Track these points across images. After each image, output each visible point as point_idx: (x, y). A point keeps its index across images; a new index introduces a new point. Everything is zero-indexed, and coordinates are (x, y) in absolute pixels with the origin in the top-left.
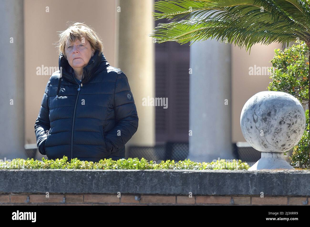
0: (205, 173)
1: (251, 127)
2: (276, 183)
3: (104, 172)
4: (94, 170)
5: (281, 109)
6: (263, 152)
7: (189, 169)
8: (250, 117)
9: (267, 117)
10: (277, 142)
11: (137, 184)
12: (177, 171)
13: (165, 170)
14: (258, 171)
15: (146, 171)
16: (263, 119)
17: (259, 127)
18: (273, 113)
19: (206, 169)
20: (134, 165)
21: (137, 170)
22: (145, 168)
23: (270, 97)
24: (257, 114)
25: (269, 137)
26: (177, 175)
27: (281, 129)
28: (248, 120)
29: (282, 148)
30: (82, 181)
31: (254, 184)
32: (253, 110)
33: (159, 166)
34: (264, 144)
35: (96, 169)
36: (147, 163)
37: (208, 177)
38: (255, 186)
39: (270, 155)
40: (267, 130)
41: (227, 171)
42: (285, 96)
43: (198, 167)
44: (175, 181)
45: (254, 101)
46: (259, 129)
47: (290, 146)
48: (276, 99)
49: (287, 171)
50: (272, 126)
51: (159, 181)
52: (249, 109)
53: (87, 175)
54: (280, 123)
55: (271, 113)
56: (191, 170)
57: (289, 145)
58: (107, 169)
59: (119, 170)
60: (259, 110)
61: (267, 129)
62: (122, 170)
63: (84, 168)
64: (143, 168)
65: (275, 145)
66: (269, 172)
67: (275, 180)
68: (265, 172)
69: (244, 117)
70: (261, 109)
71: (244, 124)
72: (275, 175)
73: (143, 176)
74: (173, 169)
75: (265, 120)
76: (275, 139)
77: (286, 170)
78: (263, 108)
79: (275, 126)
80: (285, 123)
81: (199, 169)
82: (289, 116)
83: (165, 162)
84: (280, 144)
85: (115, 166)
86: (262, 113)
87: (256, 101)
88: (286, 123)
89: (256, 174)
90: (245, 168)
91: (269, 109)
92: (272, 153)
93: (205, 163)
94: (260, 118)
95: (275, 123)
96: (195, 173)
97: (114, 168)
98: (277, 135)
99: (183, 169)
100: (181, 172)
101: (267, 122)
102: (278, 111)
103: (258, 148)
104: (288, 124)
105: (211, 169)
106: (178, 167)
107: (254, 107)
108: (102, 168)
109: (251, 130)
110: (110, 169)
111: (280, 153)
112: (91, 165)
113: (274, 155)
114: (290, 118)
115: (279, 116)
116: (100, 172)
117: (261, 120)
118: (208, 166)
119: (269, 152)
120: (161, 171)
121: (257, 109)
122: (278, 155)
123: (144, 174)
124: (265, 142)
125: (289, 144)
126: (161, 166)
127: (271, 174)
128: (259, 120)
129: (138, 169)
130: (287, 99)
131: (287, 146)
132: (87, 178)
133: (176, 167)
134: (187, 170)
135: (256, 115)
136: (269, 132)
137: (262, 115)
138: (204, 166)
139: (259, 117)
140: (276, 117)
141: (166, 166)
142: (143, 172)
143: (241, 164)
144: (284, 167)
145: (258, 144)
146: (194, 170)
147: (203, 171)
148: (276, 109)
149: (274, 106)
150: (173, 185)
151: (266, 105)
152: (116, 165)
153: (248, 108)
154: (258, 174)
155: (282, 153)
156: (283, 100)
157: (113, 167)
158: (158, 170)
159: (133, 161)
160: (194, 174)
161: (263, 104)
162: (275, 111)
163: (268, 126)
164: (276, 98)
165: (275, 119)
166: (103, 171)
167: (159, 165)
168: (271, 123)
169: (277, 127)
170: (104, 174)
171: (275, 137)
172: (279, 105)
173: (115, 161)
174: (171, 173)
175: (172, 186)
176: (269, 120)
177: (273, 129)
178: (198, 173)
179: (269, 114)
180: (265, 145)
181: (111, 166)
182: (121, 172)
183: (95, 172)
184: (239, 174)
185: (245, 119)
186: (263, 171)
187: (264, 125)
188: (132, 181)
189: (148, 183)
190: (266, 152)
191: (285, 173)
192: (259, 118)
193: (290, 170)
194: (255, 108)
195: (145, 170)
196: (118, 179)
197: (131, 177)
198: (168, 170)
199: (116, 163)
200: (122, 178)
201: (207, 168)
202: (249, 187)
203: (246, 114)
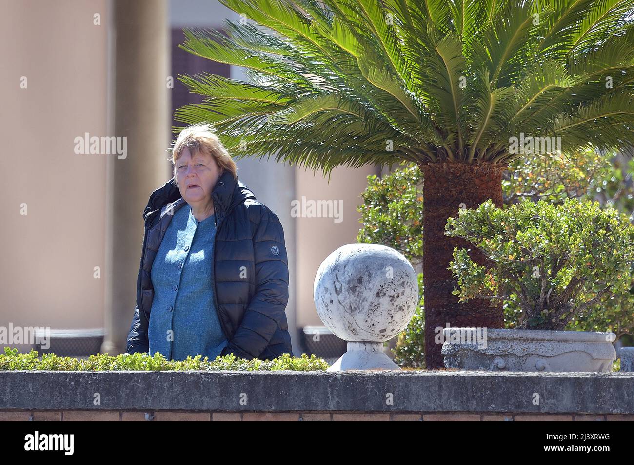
0: (258, 376)
1: (332, 302)
2: (371, 391)
3: (94, 374)
4: (80, 372)
5: (379, 273)
6: (350, 342)
7: (231, 369)
8: (329, 285)
9: (357, 285)
10: (373, 325)
11: (148, 394)
12: (212, 372)
13: (192, 371)
14: (343, 371)
15: (162, 373)
16: (351, 289)
17: (344, 302)
18: (365, 278)
19: (259, 369)
20: (144, 363)
21: (147, 371)
22: (161, 368)
23: (362, 252)
24: (340, 280)
25: (360, 318)
26: (212, 378)
27: (379, 304)
28: (326, 289)
29: (381, 334)
30: (60, 389)
31: (336, 393)
32: (334, 273)
33: (183, 365)
34: (351, 329)
35: (82, 370)
36: (165, 359)
37: (262, 382)
38: (337, 397)
39: (362, 347)
40: (356, 307)
41: (293, 373)
42: (386, 251)
43: (245, 366)
44: (209, 389)
45: (336, 260)
46: (343, 304)
47: (394, 332)
48: (371, 256)
49: (389, 372)
50: (365, 299)
51: (183, 388)
52: (327, 273)
53: (68, 380)
54: (378, 295)
55: (363, 279)
56: (234, 371)
57: (393, 330)
58: (100, 370)
59: (119, 372)
60: (343, 274)
61: (356, 304)
62: (123, 372)
63: (63, 369)
64: (157, 369)
65: (369, 330)
66: (360, 374)
67: (370, 386)
68: (354, 374)
69: (319, 286)
70: (346, 273)
71: (320, 297)
72: (370, 378)
73: (158, 382)
74: (205, 369)
75: (353, 289)
76: (369, 320)
77: (387, 371)
78: (350, 270)
79: (370, 300)
80: (385, 294)
81: (247, 369)
82: (392, 282)
83: (193, 358)
84: (377, 330)
85: (113, 365)
86: (348, 279)
87: (339, 260)
88: (387, 295)
89: (339, 378)
90: (321, 367)
91: (360, 272)
92: (364, 342)
93: (257, 359)
94: (345, 286)
95: (369, 294)
96: (241, 375)
97: (111, 369)
98: (372, 314)
99: (221, 369)
100: (219, 375)
101: (356, 294)
102: (373, 275)
103: (343, 335)
104: (391, 296)
105: (267, 370)
106: (215, 367)
107: (335, 268)
108: (92, 368)
109: (331, 306)
110: (106, 369)
111: (378, 343)
112: (74, 363)
113: (368, 346)
114: (393, 287)
115: (376, 283)
116: (89, 375)
117: (347, 290)
118: (262, 364)
119: (360, 342)
120: (186, 372)
121: (340, 273)
122: (375, 346)
123: (158, 377)
124: (354, 326)
125: (391, 328)
126: (186, 365)
127: (363, 377)
128: (344, 290)
129: (150, 370)
130: (389, 256)
131: (388, 332)
132: (68, 384)
133: (210, 367)
134: (230, 372)
135: (338, 281)
136: (359, 309)
137: (349, 282)
138: (256, 364)
139: (344, 284)
140: (371, 286)
141: (195, 364)
142: (157, 374)
143: (315, 361)
144: (384, 366)
145: (343, 329)
146: (239, 372)
147: (255, 372)
148: (371, 271)
149: (367, 267)
150: (206, 395)
151: (355, 264)
152: (114, 363)
153: (327, 271)
154: (342, 377)
155: (381, 343)
156: (383, 258)
157: (109, 367)
158: (182, 371)
159: (142, 357)
160: (239, 377)
161: (351, 264)
162: (370, 275)
163: (358, 300)
164: (372, 254)
165: (369, 289)
166: (94, 372)
167: (184, 363)
168: (363, 294)
169: (373, 301)
170: (95, 378)
171: (369, 317)
172: (375, 266)
173: (114, 358)
174: (203, 376)
175: (204, 397)
176: (360, 290)
177: (366, 305)
178: (245, 375)
179: (360, 281)
180: (354, 329)
181: (106, 364)
182: (122, 375)
183: (79, 375)
184: (312, 377)
185: (322, 289)
186: (351, 371)
187: (352, 298)
188: (139, 388)
189: (166, 392)
190: (355, 342)
191: (386, 374)
192: (343, 287)
193: (394, 371)
194: (337, 271)
195: (161, 371)
196: (117, 386)
197: (138, 382)
198: (198, 372)
199: (114, 360)
200: (124, 384)
201: (259, 367)
202: (328, 397)
203: (323, 280)
